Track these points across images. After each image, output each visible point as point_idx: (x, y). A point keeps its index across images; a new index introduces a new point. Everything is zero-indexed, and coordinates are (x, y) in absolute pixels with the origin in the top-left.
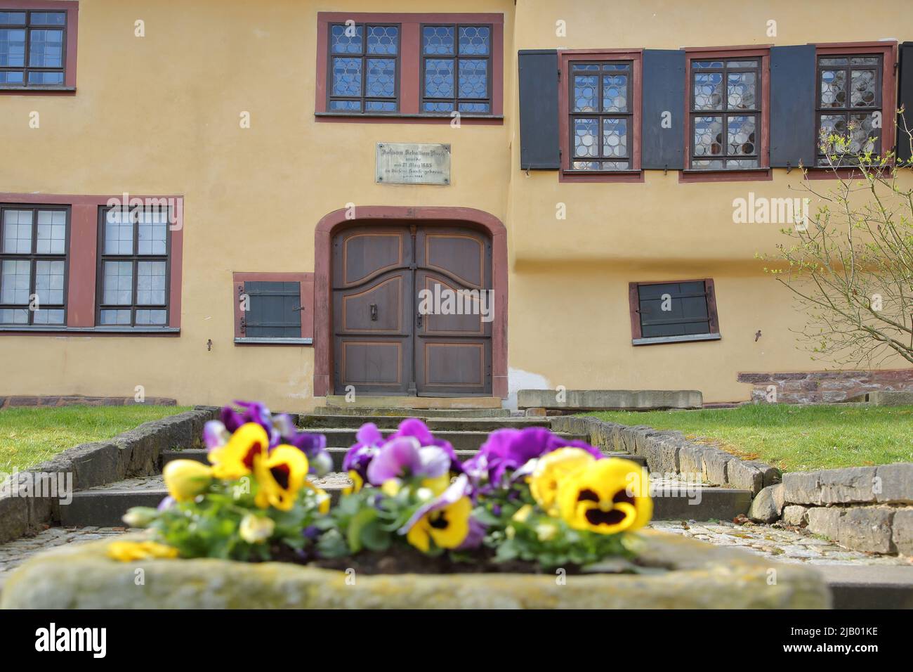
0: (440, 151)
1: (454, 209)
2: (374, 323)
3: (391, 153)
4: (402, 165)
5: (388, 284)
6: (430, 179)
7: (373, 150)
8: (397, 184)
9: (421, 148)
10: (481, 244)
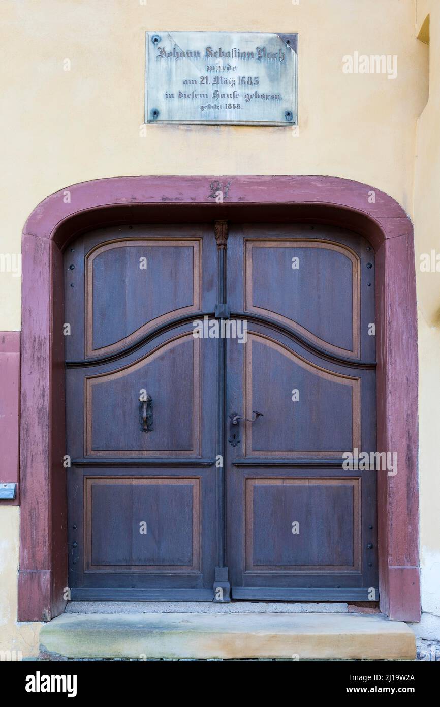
0: (274, 49)
1: (305, 182)
2: (147, 436)
3: (177, 54)
4: (199, 81)
5: (172, 351)
6: (256, 111)
7: (140, 49)
8: (190, 125)
9: (235, 43)
10: (354, 260)
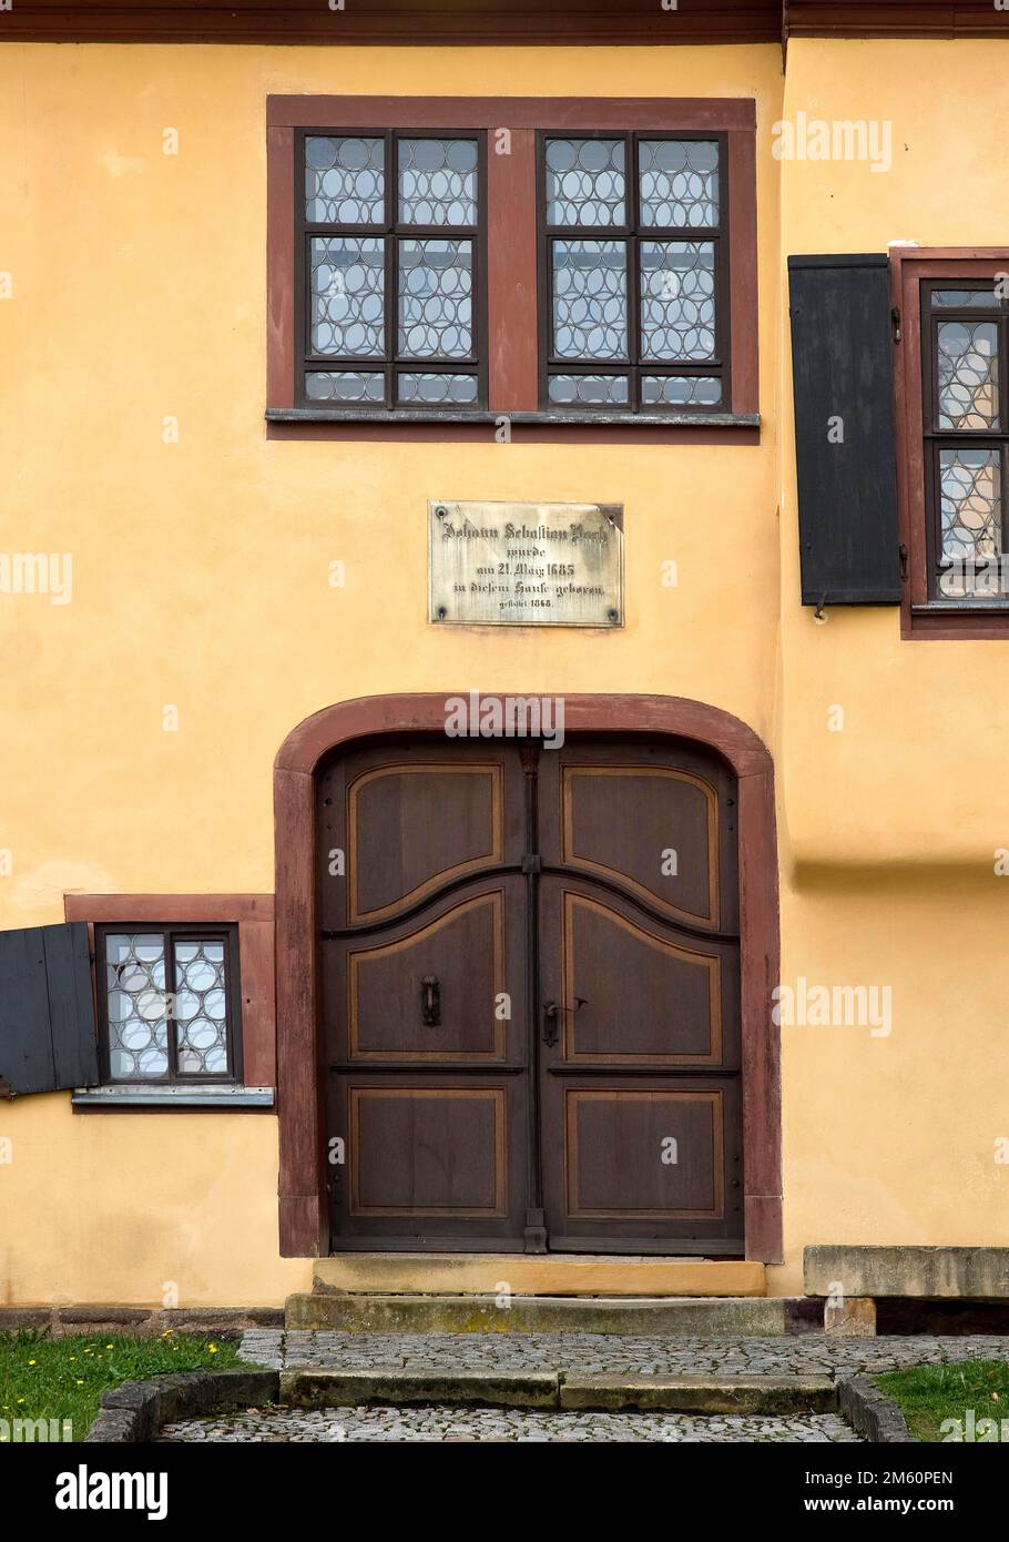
0: (593, 527)
1: (635, 702)
2: (432, 1032)
3: (468, 532)
4: (497, 569)
5: (465, 916)
6: (570, 610)
7: (420, 523)
8: (484, 626)
9: (544, 518)
10: (709, 794)
